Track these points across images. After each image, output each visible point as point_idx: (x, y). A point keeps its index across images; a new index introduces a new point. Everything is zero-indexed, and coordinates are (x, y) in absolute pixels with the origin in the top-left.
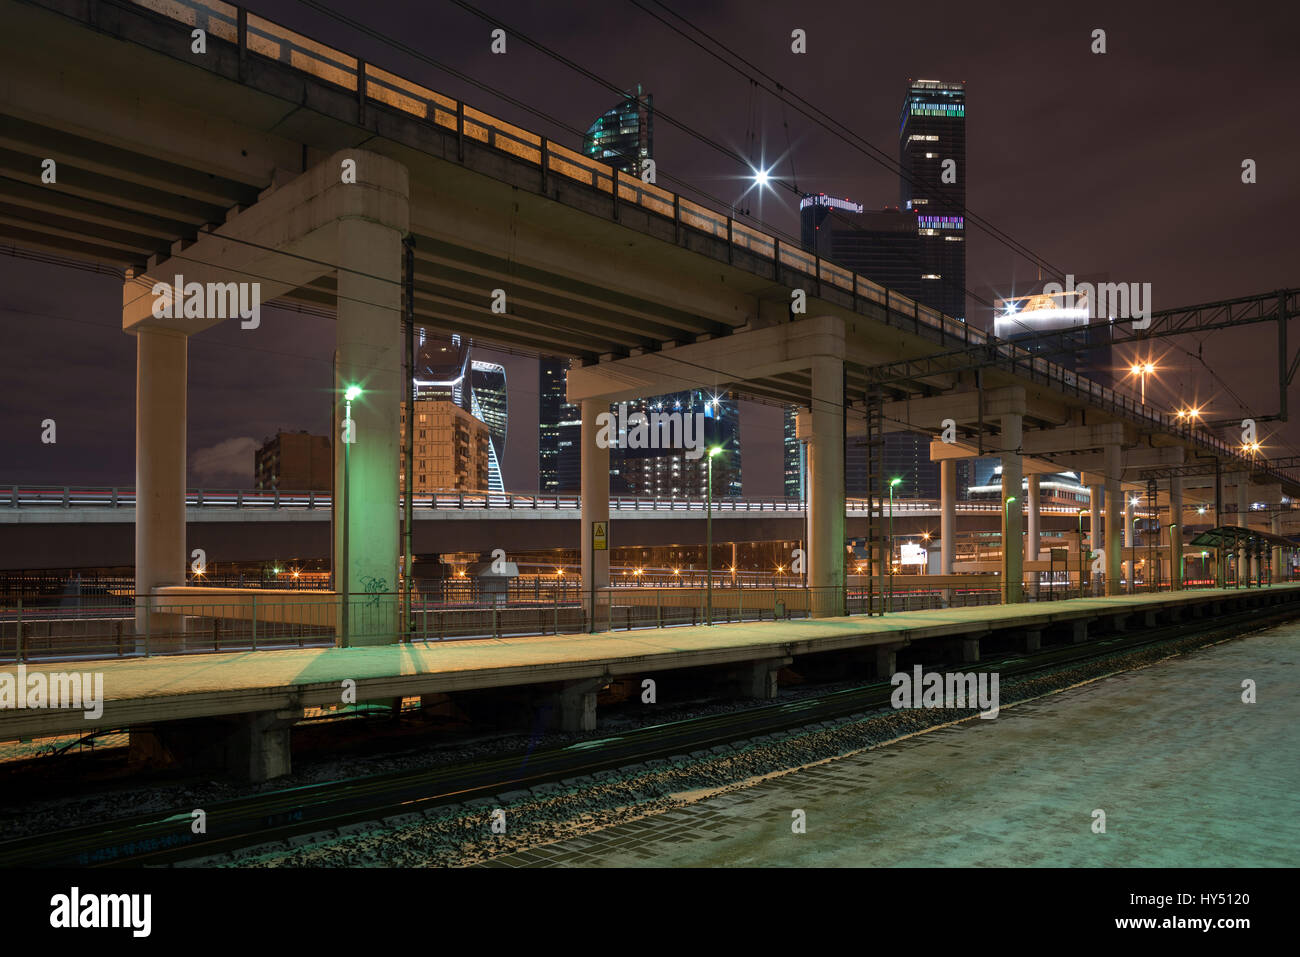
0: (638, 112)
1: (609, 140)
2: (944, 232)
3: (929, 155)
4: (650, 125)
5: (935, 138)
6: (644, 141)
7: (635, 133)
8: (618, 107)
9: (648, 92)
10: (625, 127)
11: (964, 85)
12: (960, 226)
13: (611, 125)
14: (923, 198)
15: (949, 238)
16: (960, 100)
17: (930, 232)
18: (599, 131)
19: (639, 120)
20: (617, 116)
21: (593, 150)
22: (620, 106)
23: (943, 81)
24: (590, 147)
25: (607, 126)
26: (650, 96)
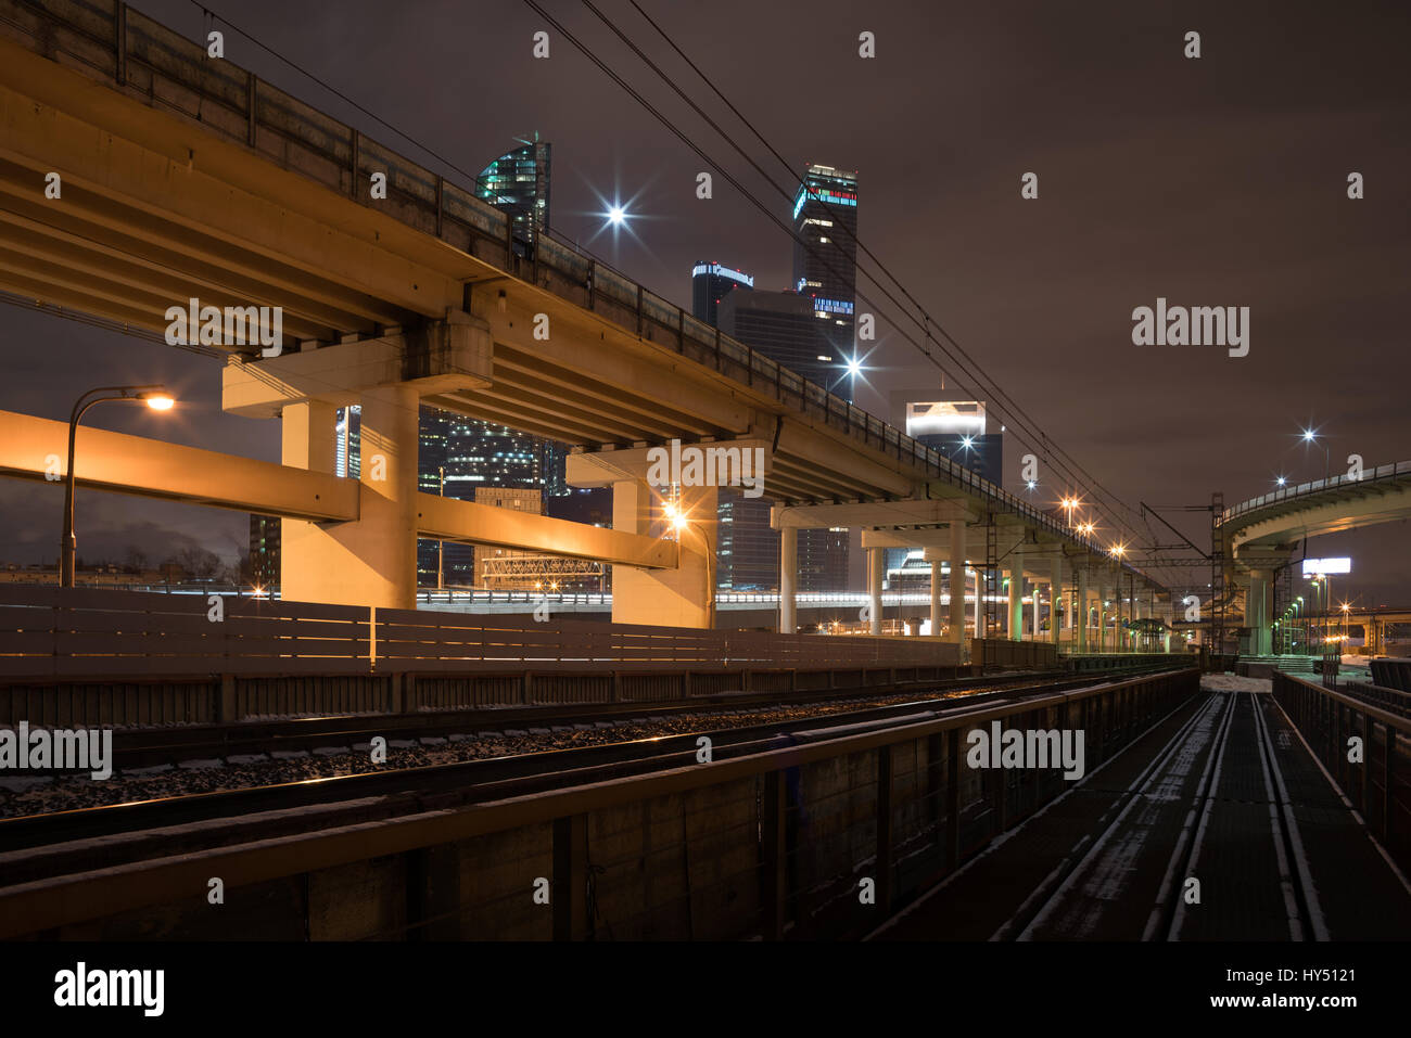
0: (534, 159)
1: (504, 186)
2: (835, 316)
3: (824, 240)
4: (548, 176)
5: (829, 224)
6: (542, 192)
7: (532, 182)
8: (513, 153)
9: (547, 142)
10: (521, 174)
11: (857, 176)
12: (850, 311)
13: (507, 170)
14: (817, 281)
15: (839, 322)
16: (852, 191)
17: (823, 315)
18: (493, 174)
19: (536, 168)
20: (513, 162)
21: (487, 194)
22: (517, 152)
23: (837, 169)
24: (482, 191)
25: (501, 171)
26: (548, 146)
